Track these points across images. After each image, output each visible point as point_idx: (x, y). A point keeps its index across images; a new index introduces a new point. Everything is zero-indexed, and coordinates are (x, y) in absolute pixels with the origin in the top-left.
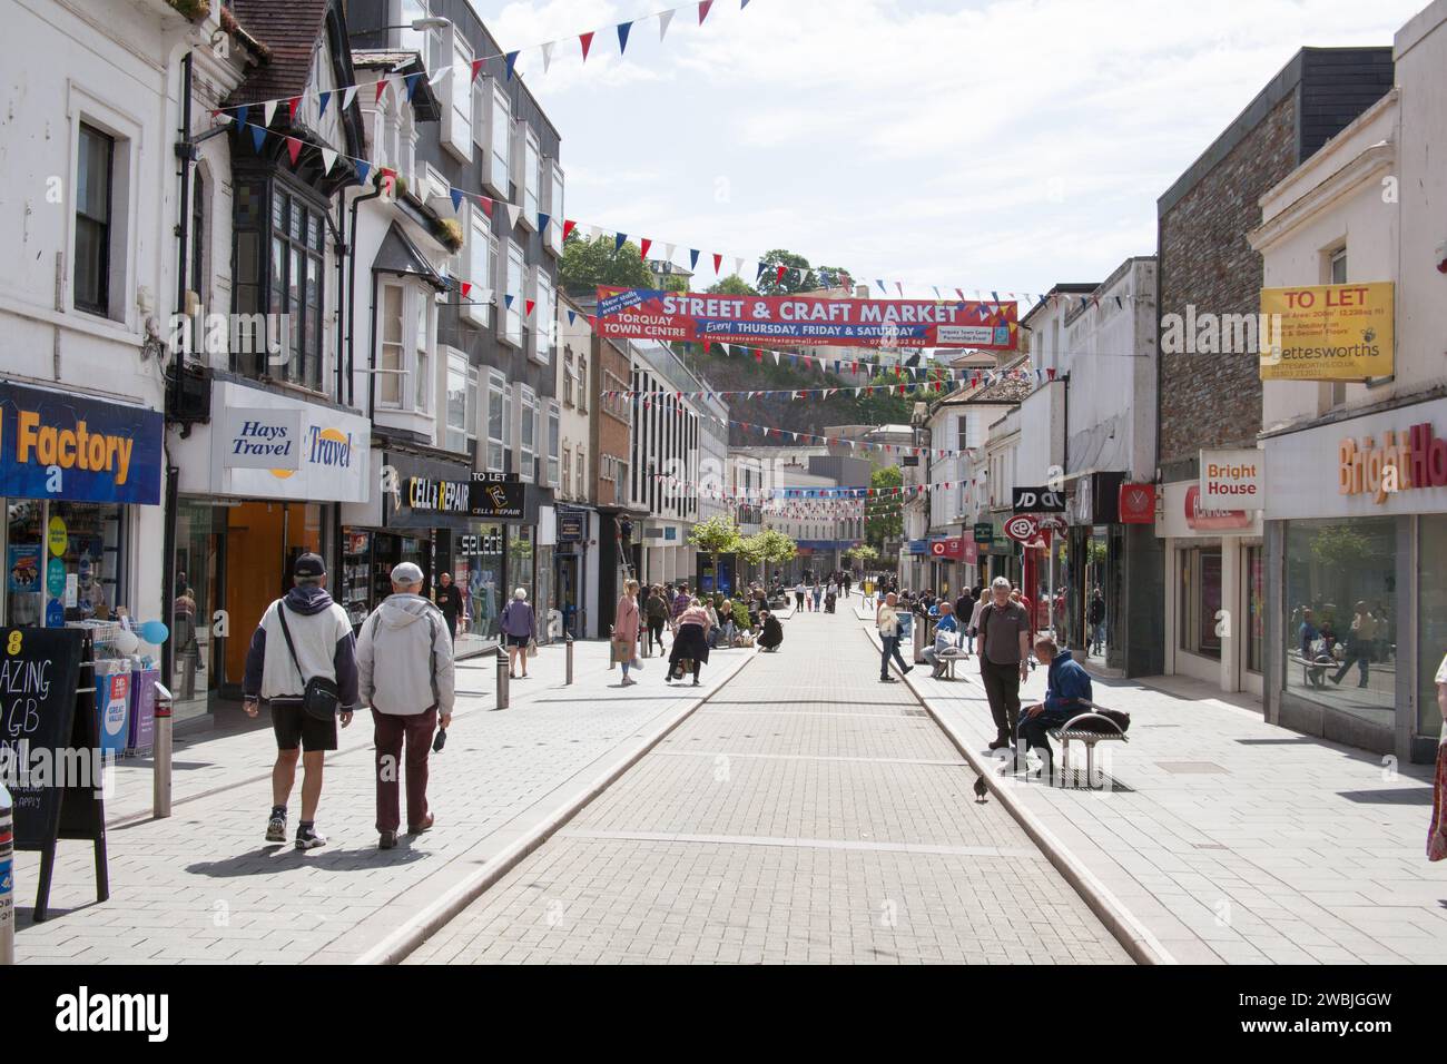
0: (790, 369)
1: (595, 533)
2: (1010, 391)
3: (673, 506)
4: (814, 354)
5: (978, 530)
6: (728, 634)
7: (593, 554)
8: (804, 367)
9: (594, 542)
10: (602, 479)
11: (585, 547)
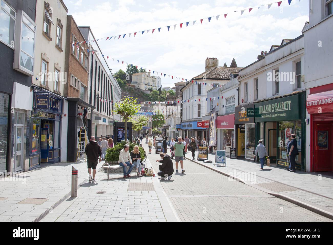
0: (133, 90)
1: (66, 111)
2: (214, 76)
3: (106, 112)
4: (138, 87)
5: (249, 111)
6: (138, 167)
7: (65, 121)
8: (136, 90)
9: (65, 115)
10: (71, 86)
11: (61, 117)
